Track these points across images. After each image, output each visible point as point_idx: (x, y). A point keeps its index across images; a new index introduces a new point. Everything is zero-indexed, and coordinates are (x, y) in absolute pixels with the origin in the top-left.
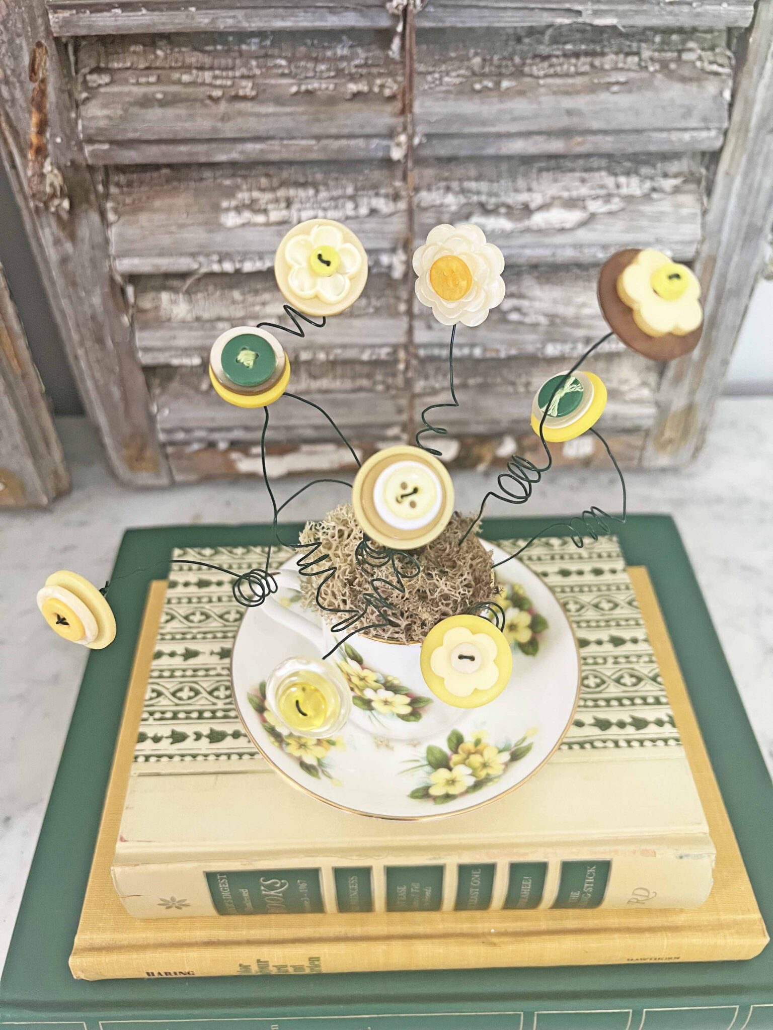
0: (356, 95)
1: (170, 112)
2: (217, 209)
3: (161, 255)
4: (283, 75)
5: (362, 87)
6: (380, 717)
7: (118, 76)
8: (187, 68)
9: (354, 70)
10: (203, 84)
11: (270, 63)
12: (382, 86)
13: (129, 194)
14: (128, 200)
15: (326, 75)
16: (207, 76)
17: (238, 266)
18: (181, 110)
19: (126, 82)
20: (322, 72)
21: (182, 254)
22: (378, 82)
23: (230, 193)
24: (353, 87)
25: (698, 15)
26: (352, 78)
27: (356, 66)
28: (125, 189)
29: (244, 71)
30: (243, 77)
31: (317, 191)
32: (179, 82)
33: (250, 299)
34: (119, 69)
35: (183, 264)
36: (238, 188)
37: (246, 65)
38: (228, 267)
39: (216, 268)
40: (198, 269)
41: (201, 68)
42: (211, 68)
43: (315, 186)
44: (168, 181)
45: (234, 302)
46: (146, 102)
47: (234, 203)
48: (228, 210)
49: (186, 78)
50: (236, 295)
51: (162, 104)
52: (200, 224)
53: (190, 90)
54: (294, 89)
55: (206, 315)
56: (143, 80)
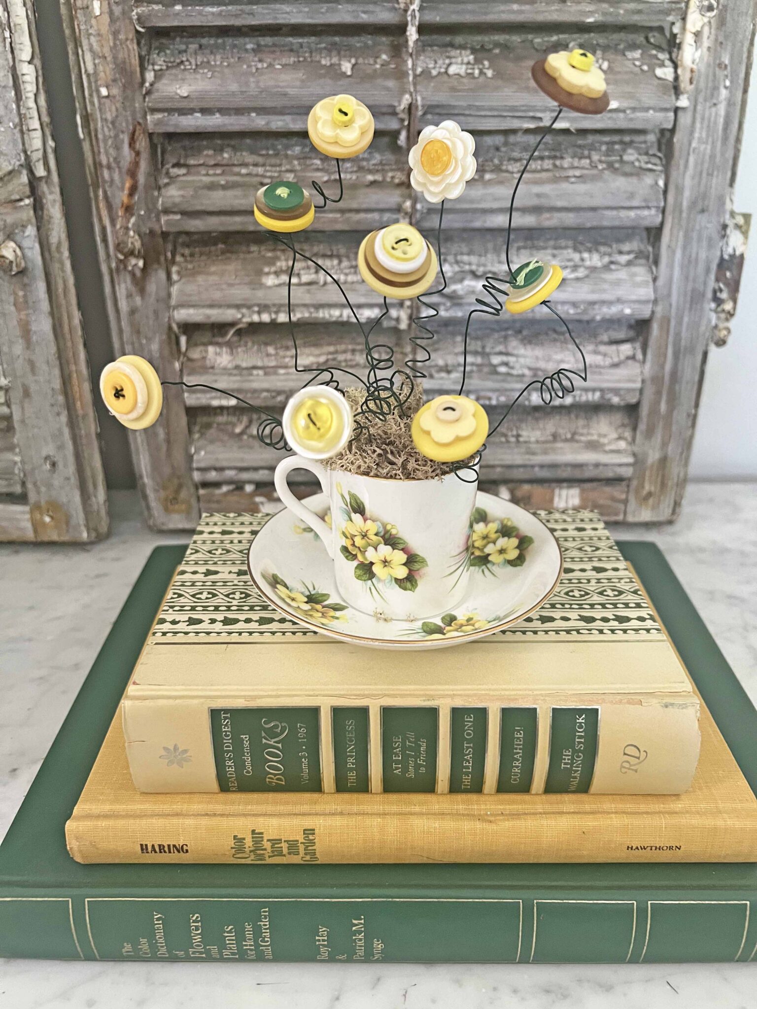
0: (373, 183)
1: (230, 193)
2: (260, 273)
3: (211, 306)
4: (318, 170)
5: (378, 177)
6: (379, 586)
7: (193, 170)
8: (245, 165)
9: (371, 167)
10: (257, 175)
11: (308, 162)
12: (393, 177)
13: (191, 262)
14: (190, 266)
15: (350, 170)
16: (260, 170)
17: (273, 316)
18: (238, 192)
19: (198, 174)
20: (347, 168)
21: (229, 306)
22: (390, 174)
23: (272, 262)
24: (370, 178)
25: (631, 120)
26: (370, 172)
27: (374, 165)
28: (188, 258)
29: (288, 167)
30: (287, 171)
31: (340, 262)
32: (239, 174)
33: (281, 353)
34: (195, 166)
35: (230, 314)
36: (278, 258)
37: (290, 163)
38: (266, 318)
39: (256, 318)
40: (240, 319)
41: (256, 165)
42: (264, 165)
43: (339, 257)
44: (223, 252)
45: (268, 355)
46: (212, 187)
47: (273, 269)
48: (268, 274)
49: (244, 171)
50: (271, 350)
51: (224, 187)
52: (246, 284)
53: (247, 179)
54: (326, 179)
55: (244, 365)
56: (211, 172)
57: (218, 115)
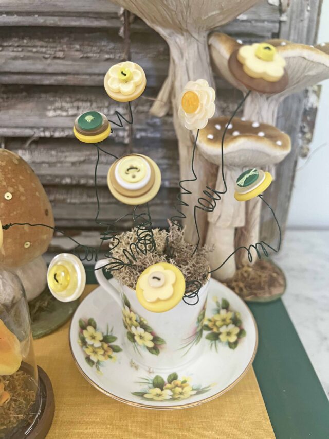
0: (108, 59)
1: (25, 62)
2: (46, 109)
3: (17, 127)
4: (77, 51)
5: (111, 56)
7: (5, 49)
8: (35, 47)
9: (108, 51)
10: (42, 52)
11: (72, 46)
12: (120, 57)
13: (7, 102)
14: (6, 104)
15: (96, 52)
16: (44, 50)
17: (52, 134)
18: (30, 62)
19: (8, 51)
20: (94, 51)
21: (26, 127)
22: (118, 55)
23: (52, 103)
24: (107, 56)
25: (255, 27)
26: (108, 53)
27: (110, 49)
28: (5, 100)
29: (61, 49)
30: (60, 51)
31: (91, 104)
32: (31, 51)
33: (60, 154)
34: (7, 46)
35: (27, 132)
36: (55, 101)
37: (61, 46)
38: (48, 134)
39: (42, 134)
40: (34, 135)
41: (42, 47)
42: (46, 47)
43: (91, 102)
44: (25, 97)
45: (52, 156)
46: (15, 58)
47: (53, 107)
48: (50, 110)
49: (35, 50)
50: (53, 153)
51: (23, 59)
52: (37, 115)
53: (37, 55)
54: (81, 56)
55: (38, 160)
56: (15, 50)
57: (16, 16)
